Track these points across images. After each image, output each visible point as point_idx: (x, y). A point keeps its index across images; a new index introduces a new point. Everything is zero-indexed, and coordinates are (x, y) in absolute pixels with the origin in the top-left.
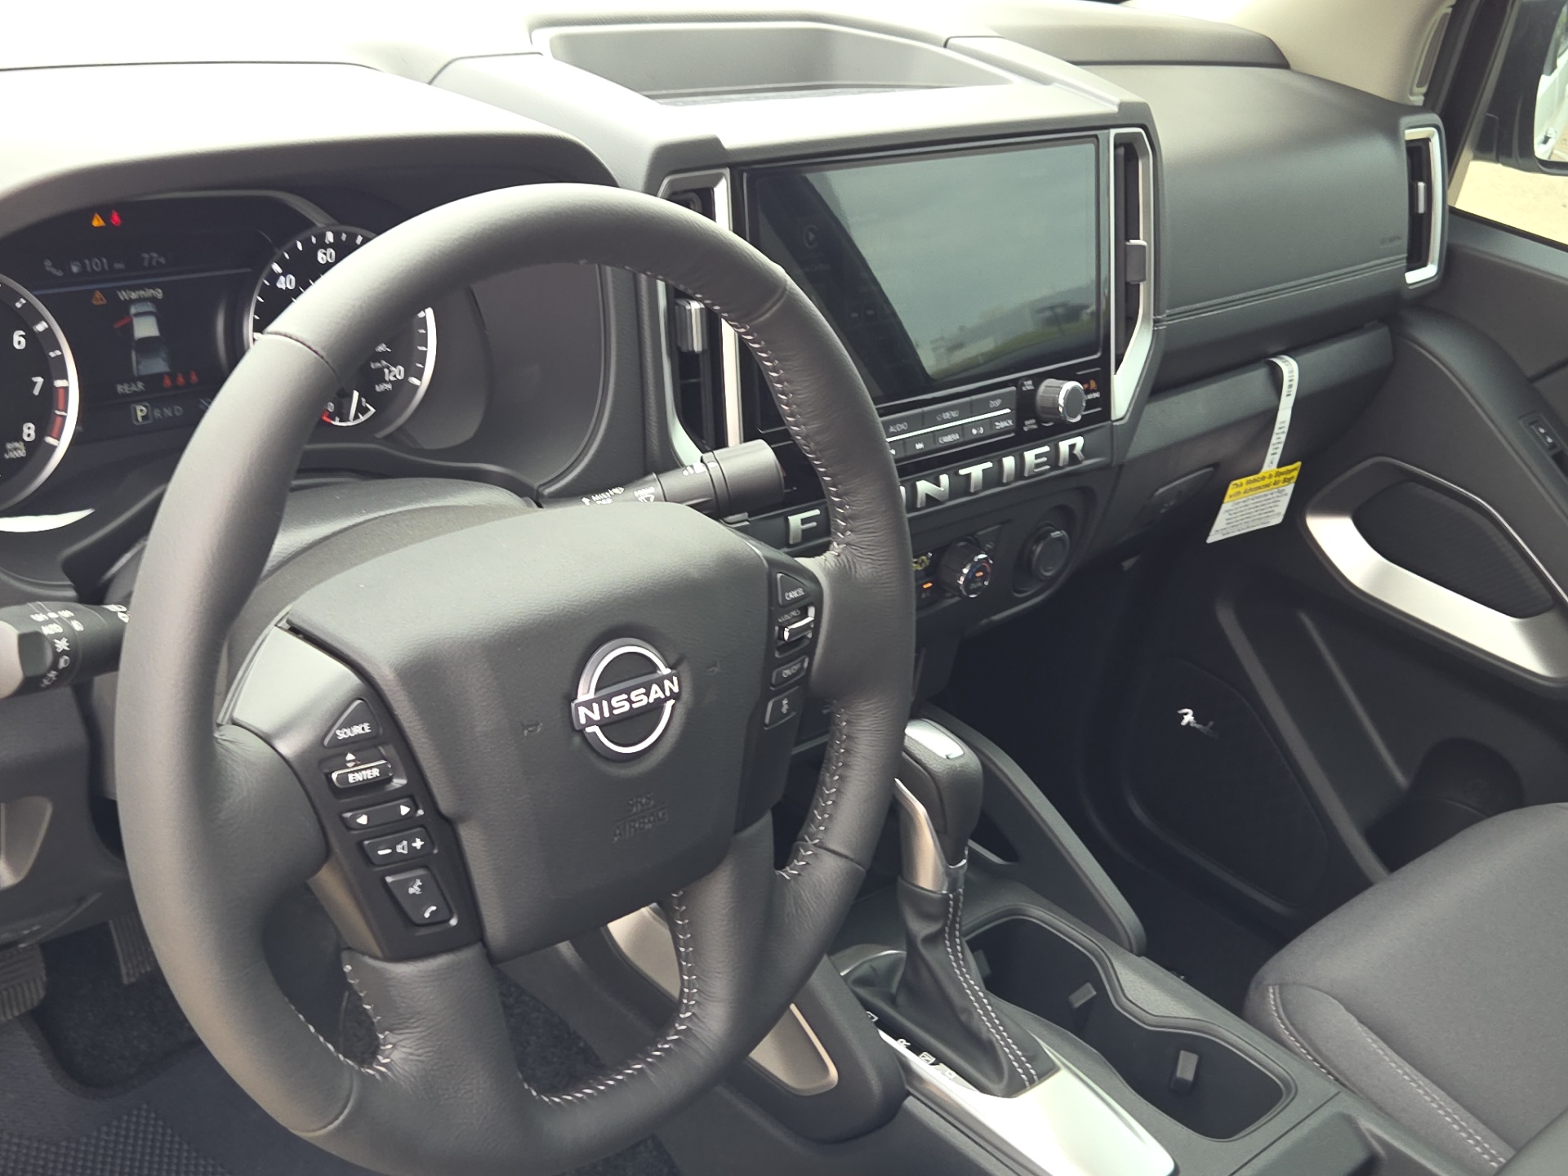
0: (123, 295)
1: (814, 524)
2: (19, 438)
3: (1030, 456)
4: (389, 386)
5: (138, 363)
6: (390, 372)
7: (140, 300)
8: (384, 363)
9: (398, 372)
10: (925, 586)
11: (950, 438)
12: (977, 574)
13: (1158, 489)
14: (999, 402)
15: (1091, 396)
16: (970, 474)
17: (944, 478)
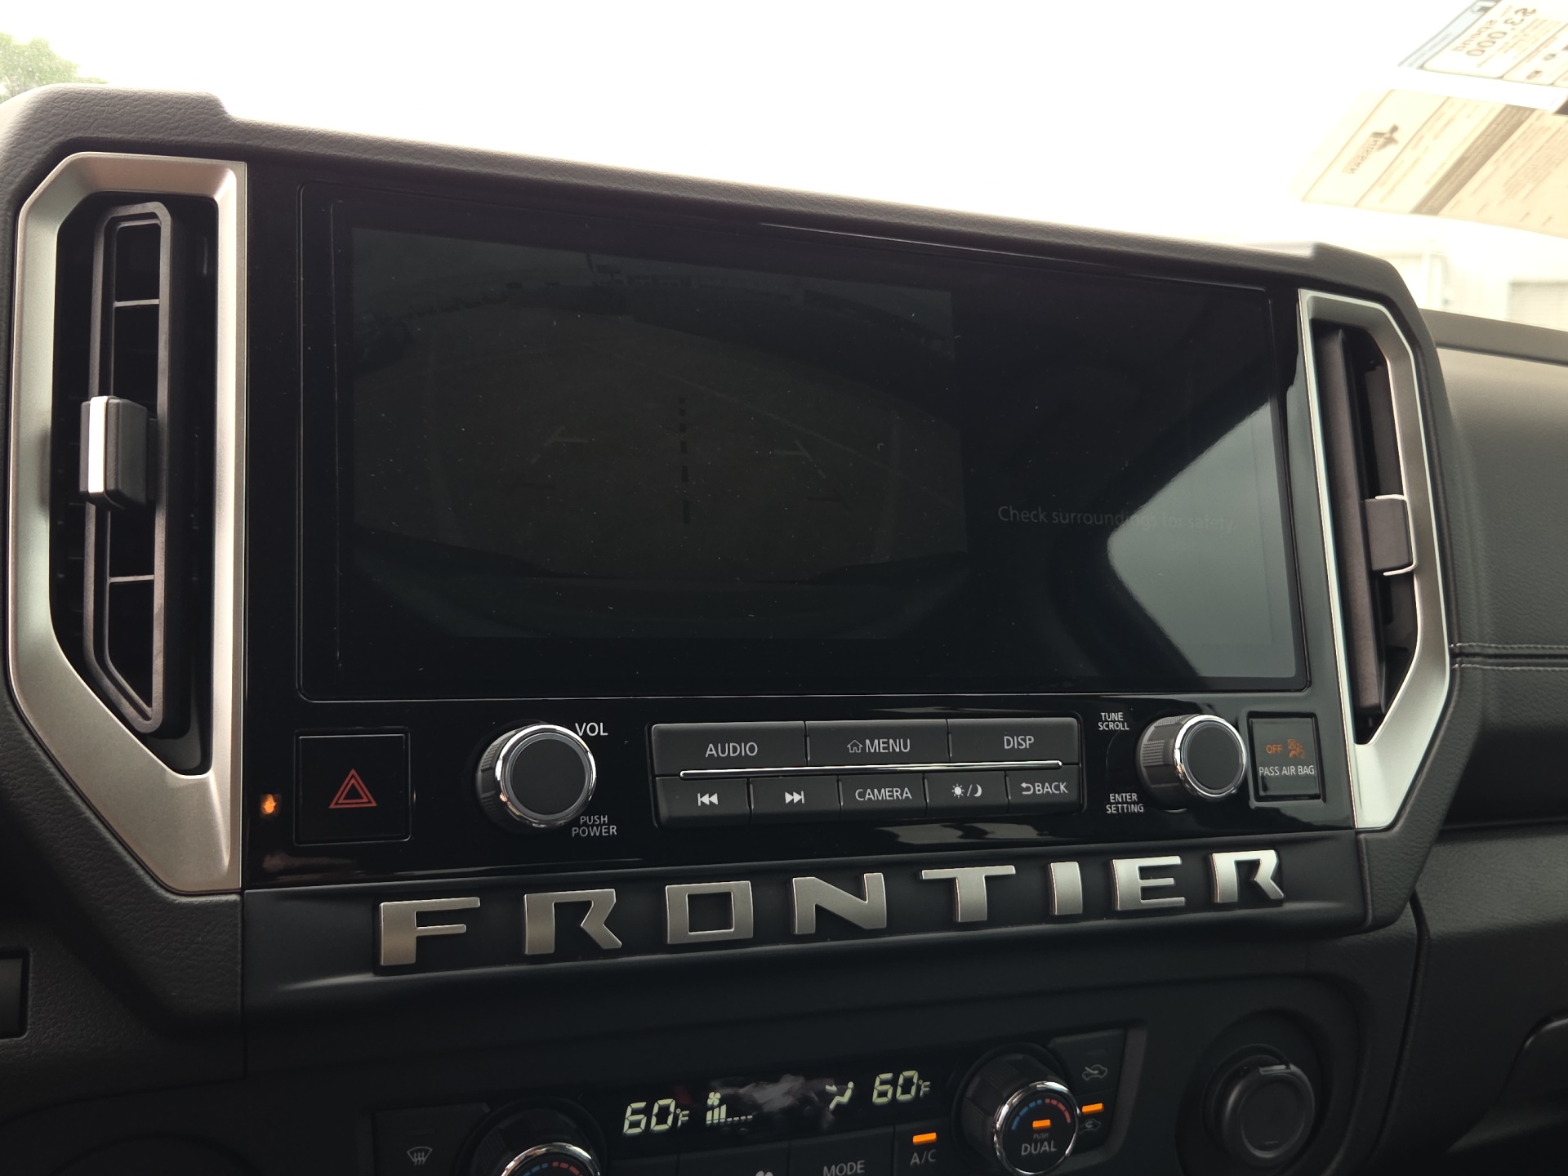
1: (460, 928)
3: (1126, 871)
10: (917, 1139)
11: (885, 794)
12: (1037, 1124)
13: (1549, 1020)
14: (1029, 740)
15: (1293, 770)
16: (951, 883)
17: (875, 882)
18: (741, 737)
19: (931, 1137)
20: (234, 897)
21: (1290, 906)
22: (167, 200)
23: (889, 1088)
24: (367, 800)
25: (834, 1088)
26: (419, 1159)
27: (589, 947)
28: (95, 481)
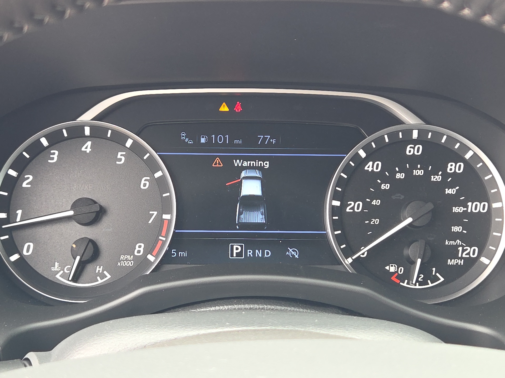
0: (237, 163)
2: (132, 252)
4: (462, 262)
5: (240, 214)
6: (463, 251)
7: (249, 168)
8: (458, 241)
9: (472, 251)
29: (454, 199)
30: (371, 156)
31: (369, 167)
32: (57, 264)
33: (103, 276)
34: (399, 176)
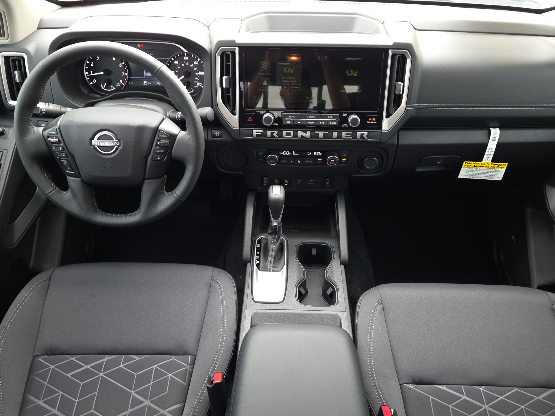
1: (261, 134)
2: (119, 83)
3: (344, 134)
4: (198, 87)
5: (145, 73)
6: (198, 84)
8: (197, 82)
9: (200, 84)
10: (319, 160)
11: (311, 123)
12: (332, 160)
13: (427, 156)
14: (332, 117)
15: (373, 122)
16: (319, 133)
17: (309, 133)
18: (293, 115)
19: (321, 160)
20: (239, 129)
21: (368, 140)
22: (230, 52)
23: (316, 154)
24: (251, 120)
25: (309, 153)
26: (261, 154)
27: (274, 137)
28: (224, 87)
29: (196, 71)
30: (175, 59)
31: (175, 62)
32: (102, 85)
33: (113, 88)
34: (183, 65)
